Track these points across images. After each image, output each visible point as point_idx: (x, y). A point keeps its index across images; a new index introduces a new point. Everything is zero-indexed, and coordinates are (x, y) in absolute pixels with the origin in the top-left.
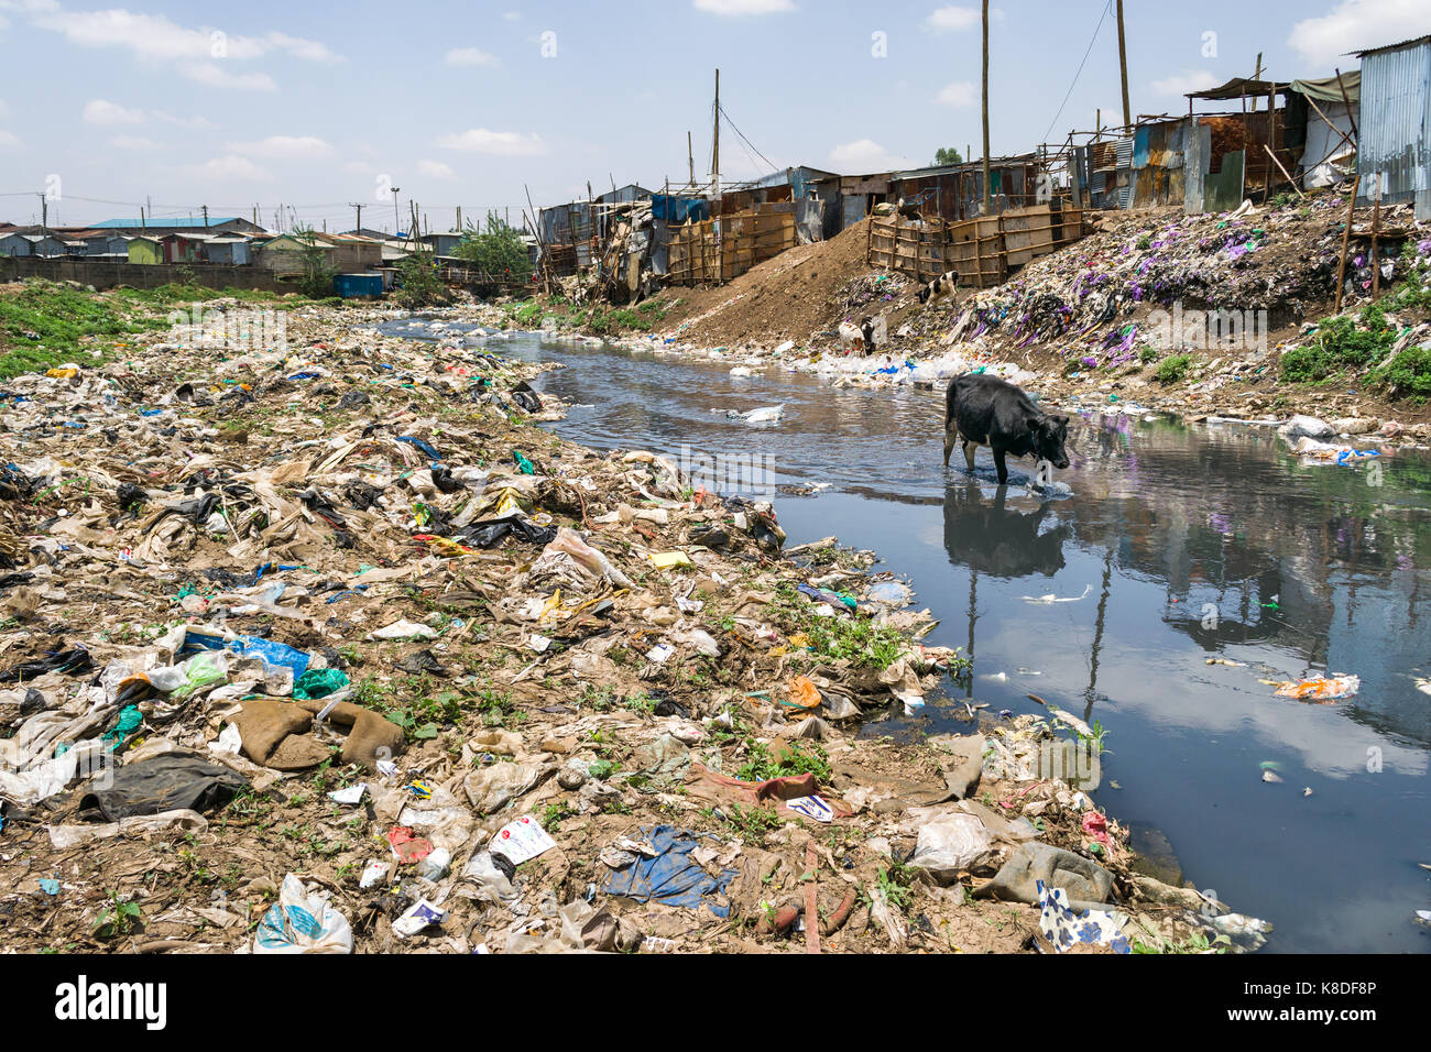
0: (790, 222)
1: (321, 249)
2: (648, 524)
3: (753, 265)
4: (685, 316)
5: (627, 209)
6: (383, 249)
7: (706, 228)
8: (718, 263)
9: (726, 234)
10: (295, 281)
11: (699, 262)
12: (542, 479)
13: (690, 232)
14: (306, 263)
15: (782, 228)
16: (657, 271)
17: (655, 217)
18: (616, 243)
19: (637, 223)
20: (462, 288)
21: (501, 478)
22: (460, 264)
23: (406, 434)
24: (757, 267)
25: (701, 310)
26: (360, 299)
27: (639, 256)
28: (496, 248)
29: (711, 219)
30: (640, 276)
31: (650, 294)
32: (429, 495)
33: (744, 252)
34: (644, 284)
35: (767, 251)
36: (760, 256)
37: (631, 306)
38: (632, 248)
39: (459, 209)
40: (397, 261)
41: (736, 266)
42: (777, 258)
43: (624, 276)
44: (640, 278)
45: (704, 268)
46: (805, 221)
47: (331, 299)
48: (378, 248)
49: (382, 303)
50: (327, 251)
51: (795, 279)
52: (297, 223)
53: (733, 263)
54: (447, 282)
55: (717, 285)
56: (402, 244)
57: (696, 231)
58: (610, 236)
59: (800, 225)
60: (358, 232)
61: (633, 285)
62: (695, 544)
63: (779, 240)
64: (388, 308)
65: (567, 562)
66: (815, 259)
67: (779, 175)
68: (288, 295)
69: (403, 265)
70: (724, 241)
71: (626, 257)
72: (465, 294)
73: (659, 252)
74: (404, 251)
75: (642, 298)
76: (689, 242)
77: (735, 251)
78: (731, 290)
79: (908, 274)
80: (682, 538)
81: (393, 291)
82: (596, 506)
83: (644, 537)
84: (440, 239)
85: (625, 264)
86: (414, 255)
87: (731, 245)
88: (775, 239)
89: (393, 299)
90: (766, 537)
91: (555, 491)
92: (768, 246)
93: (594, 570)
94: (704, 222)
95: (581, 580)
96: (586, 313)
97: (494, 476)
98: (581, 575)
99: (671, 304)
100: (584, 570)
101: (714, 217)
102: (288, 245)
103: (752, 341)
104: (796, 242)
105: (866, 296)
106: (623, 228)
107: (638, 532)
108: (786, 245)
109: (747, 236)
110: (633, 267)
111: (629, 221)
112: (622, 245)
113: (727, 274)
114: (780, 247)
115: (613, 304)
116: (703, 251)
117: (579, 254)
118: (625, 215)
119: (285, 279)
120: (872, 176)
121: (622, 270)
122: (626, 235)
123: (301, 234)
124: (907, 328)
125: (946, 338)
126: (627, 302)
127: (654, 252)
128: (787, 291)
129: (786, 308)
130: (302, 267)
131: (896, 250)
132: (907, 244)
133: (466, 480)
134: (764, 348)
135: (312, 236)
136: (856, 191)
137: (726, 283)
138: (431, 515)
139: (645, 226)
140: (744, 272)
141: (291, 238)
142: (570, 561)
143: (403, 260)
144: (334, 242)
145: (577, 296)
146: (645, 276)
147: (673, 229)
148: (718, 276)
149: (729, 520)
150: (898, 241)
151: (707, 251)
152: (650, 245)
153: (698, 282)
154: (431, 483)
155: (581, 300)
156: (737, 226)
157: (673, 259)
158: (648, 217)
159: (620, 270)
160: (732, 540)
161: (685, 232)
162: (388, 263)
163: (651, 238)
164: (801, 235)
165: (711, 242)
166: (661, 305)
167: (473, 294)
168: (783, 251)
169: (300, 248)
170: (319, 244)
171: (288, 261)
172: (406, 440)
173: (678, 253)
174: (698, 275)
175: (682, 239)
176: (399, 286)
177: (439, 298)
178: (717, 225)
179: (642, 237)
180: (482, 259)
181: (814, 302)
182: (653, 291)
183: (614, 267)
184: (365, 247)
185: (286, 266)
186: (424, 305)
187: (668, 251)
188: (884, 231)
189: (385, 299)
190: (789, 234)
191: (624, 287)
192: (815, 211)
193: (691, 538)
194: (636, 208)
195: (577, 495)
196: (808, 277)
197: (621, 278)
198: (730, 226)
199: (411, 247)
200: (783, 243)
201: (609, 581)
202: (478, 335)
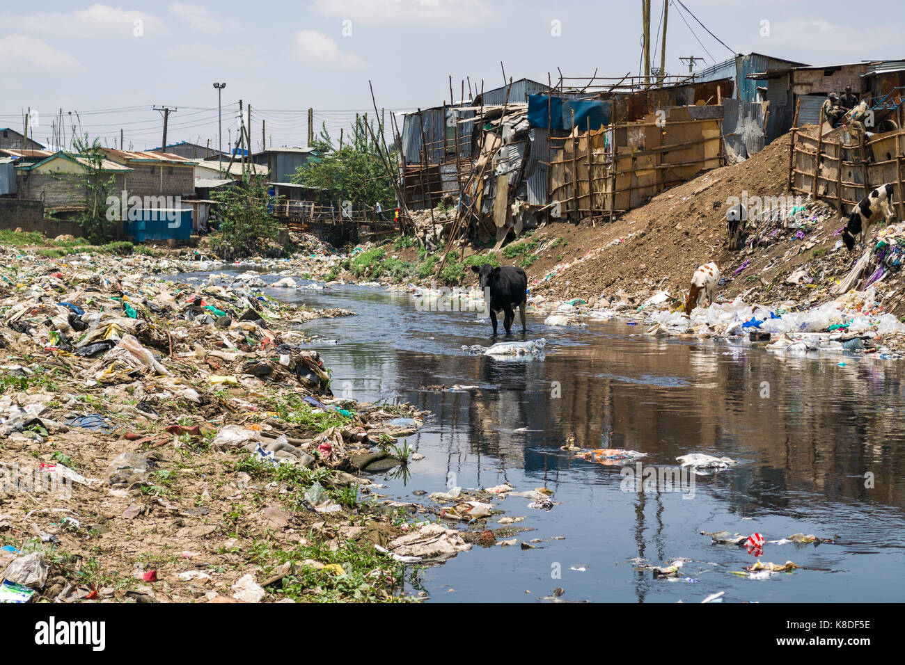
0: (712, 133)
1: (109, 173)
2: (216, 359)
3: (659, 192)
4: (559, 261)
5: (497, 115)
6: (197, 172)
7: (596, 140)
8: (609, 190)
9: (621, 150)
10: (72, 219)
11: (586, 187)
12: (141, 321)
13: (576, 146)
14: (88, 192)
15: (702, 141)
16: (533, 201)
17: (533, 125)
18: (482, 161)
19: (508, 133)
20: (307, 230)
21: (111, 317)
22: (306, 194)
23: (65, 301)
24: (662, 196)
25: (579, 252)
26: (159, 245)
27: (508, 179)
28: (360, 170)
29: (602, 129)
30: (509, 207)
31: (523, 232)
32: (65, 331)
33: (647, 174)
34: (515, 219)
35: (680, 173)
36: (668, 181)
37: (497, 249)
38: (500, 169)
39: (310, 111)
40: (217, 189)
41: (634, 194)
42: (693, 182)
43: (490, 207)
44: (509, 210)
45: (592, 196)
46: (738, 131)
47: (119, 244)
48: (189, 171)
49: (189, 251)
50: (119, 175)
51: (692, 210)
52: (80, 135)
53: (630, 189)
54: (284, 220)
55: (606, 220)
56: (225, 165)
57: (583, 146)
58: (475, 151)
59: (729, 136)
60: (164, 149)
61: (500, 221)
62: (247, 373)
63: (696, 158)
64: (198, 258)
65: (126, 355)
66: (724, 182)
67: (726, 65)
68: (60, 238)
69: (222, 195)
70: (617, 159)
71: (493, 180)
72: (311, 239)
73: (537, 173)
74: (227, 174)
75: (511, 237)
76: (574, 160)
77: (633, 173)
78: (624, 226)
79: (831, 203)
80: (238, 369)
81: (206, 234)
82: (182, 345)
83: (210, 366)
84: (279, 157)
85: (491, 191)
86: (240, 181)
87: (627, 164)
88: (693, 156)
89: (206, 245)
90: (309, 376)
91: (149, 331)
92: (681, 166)
93: (144, 362)
94: (593, 133)
95: (134, 366)
96: (436, 260)
97: (106, 317)
98: (135, 363)
99: (546, 246)
100: (136, 360)
101: (606, 125)
102: (65, 167)
103: (620, 292)
104: (723, 160)
105: (774, 234)
106: (491, 138)
107: (207, 363)
108: (708, 165)
109: (651, 152)
110: (501, 195)
111: (498, 131)
112: (488, 164)
113: (622, 203)
114: (699, 167)
115: (475, 247)
116: (591, 172)
117: (444, 178)
118: (495, 122)
119: (59, 215)
120: (839, 68)
121: (487, 199)
122: (495, 151)
123: (84, 152)
124: (801, 274)
125: (841, 284)
126: (492, 244)
127: (530, 175)
128: (678, 227)
129: (673, 249)
130: (81, 198)
131: (819, 172)
132: (832, 163)
133: (90, 321)
134: (632, 300)
135: (99, 153)
136: (816, 89)
137: (619, 216)
138: (60, 339)
139: (520, 137)
140: (645, 201)
141: (70, 157)
142: (128, 354)
143: (223, 188)
144: (128, 162)
145: (428, 236)
146: (516, 207)
147: (557, 143)
148: (608, 207)
149: (275, 359)
150: (822, 160)
151: (596, 173)
152: (524, 164)
153: (585, 215)
154: (67, 323)
155: (435, 240)
156: (636, 137)
157: (556, 184)
158: (524, 125)
159: (484, 198)
160: (275, 372)
161: (569, 146)
162: (202, 193)
163: (526, 155)
164: (730, 151)
165: (602, 160)
166: (532, 247)
167: (322, 239)
168: (703, 172)
169: (81, 171)
170: (107, 165)
171: (65, 190)
172: (65, 305)
173: (561, 176)
174: (585, 206)
175: (566, 155)
176: (216, 226)
177: (272, 244)
178: (609, 136)
179: (514, 153)
180: (339, 187)
181: (710, 240)
182: (526, 229)
183: (476, 195)
184: (171, 169)
185: (62, 197)
186: (247, 255)
187: (549, 172)
188: (808, 145)
189: (194, 245)
190: (712, 149)
191: (488, 220)
192: (755, 116)
193: (244, 369)
194: (508, 113)
195: (167, 336)
196: (708, 207)
197: (485, 210)
198: (626, 138)
199: (237, 169)
200: (703, 161)
201: (153, 369)
202: (286, 286)
